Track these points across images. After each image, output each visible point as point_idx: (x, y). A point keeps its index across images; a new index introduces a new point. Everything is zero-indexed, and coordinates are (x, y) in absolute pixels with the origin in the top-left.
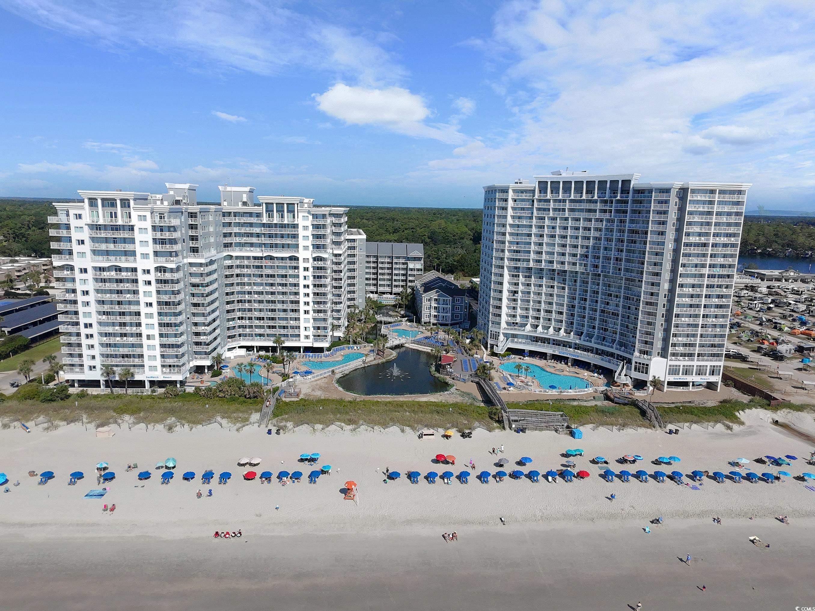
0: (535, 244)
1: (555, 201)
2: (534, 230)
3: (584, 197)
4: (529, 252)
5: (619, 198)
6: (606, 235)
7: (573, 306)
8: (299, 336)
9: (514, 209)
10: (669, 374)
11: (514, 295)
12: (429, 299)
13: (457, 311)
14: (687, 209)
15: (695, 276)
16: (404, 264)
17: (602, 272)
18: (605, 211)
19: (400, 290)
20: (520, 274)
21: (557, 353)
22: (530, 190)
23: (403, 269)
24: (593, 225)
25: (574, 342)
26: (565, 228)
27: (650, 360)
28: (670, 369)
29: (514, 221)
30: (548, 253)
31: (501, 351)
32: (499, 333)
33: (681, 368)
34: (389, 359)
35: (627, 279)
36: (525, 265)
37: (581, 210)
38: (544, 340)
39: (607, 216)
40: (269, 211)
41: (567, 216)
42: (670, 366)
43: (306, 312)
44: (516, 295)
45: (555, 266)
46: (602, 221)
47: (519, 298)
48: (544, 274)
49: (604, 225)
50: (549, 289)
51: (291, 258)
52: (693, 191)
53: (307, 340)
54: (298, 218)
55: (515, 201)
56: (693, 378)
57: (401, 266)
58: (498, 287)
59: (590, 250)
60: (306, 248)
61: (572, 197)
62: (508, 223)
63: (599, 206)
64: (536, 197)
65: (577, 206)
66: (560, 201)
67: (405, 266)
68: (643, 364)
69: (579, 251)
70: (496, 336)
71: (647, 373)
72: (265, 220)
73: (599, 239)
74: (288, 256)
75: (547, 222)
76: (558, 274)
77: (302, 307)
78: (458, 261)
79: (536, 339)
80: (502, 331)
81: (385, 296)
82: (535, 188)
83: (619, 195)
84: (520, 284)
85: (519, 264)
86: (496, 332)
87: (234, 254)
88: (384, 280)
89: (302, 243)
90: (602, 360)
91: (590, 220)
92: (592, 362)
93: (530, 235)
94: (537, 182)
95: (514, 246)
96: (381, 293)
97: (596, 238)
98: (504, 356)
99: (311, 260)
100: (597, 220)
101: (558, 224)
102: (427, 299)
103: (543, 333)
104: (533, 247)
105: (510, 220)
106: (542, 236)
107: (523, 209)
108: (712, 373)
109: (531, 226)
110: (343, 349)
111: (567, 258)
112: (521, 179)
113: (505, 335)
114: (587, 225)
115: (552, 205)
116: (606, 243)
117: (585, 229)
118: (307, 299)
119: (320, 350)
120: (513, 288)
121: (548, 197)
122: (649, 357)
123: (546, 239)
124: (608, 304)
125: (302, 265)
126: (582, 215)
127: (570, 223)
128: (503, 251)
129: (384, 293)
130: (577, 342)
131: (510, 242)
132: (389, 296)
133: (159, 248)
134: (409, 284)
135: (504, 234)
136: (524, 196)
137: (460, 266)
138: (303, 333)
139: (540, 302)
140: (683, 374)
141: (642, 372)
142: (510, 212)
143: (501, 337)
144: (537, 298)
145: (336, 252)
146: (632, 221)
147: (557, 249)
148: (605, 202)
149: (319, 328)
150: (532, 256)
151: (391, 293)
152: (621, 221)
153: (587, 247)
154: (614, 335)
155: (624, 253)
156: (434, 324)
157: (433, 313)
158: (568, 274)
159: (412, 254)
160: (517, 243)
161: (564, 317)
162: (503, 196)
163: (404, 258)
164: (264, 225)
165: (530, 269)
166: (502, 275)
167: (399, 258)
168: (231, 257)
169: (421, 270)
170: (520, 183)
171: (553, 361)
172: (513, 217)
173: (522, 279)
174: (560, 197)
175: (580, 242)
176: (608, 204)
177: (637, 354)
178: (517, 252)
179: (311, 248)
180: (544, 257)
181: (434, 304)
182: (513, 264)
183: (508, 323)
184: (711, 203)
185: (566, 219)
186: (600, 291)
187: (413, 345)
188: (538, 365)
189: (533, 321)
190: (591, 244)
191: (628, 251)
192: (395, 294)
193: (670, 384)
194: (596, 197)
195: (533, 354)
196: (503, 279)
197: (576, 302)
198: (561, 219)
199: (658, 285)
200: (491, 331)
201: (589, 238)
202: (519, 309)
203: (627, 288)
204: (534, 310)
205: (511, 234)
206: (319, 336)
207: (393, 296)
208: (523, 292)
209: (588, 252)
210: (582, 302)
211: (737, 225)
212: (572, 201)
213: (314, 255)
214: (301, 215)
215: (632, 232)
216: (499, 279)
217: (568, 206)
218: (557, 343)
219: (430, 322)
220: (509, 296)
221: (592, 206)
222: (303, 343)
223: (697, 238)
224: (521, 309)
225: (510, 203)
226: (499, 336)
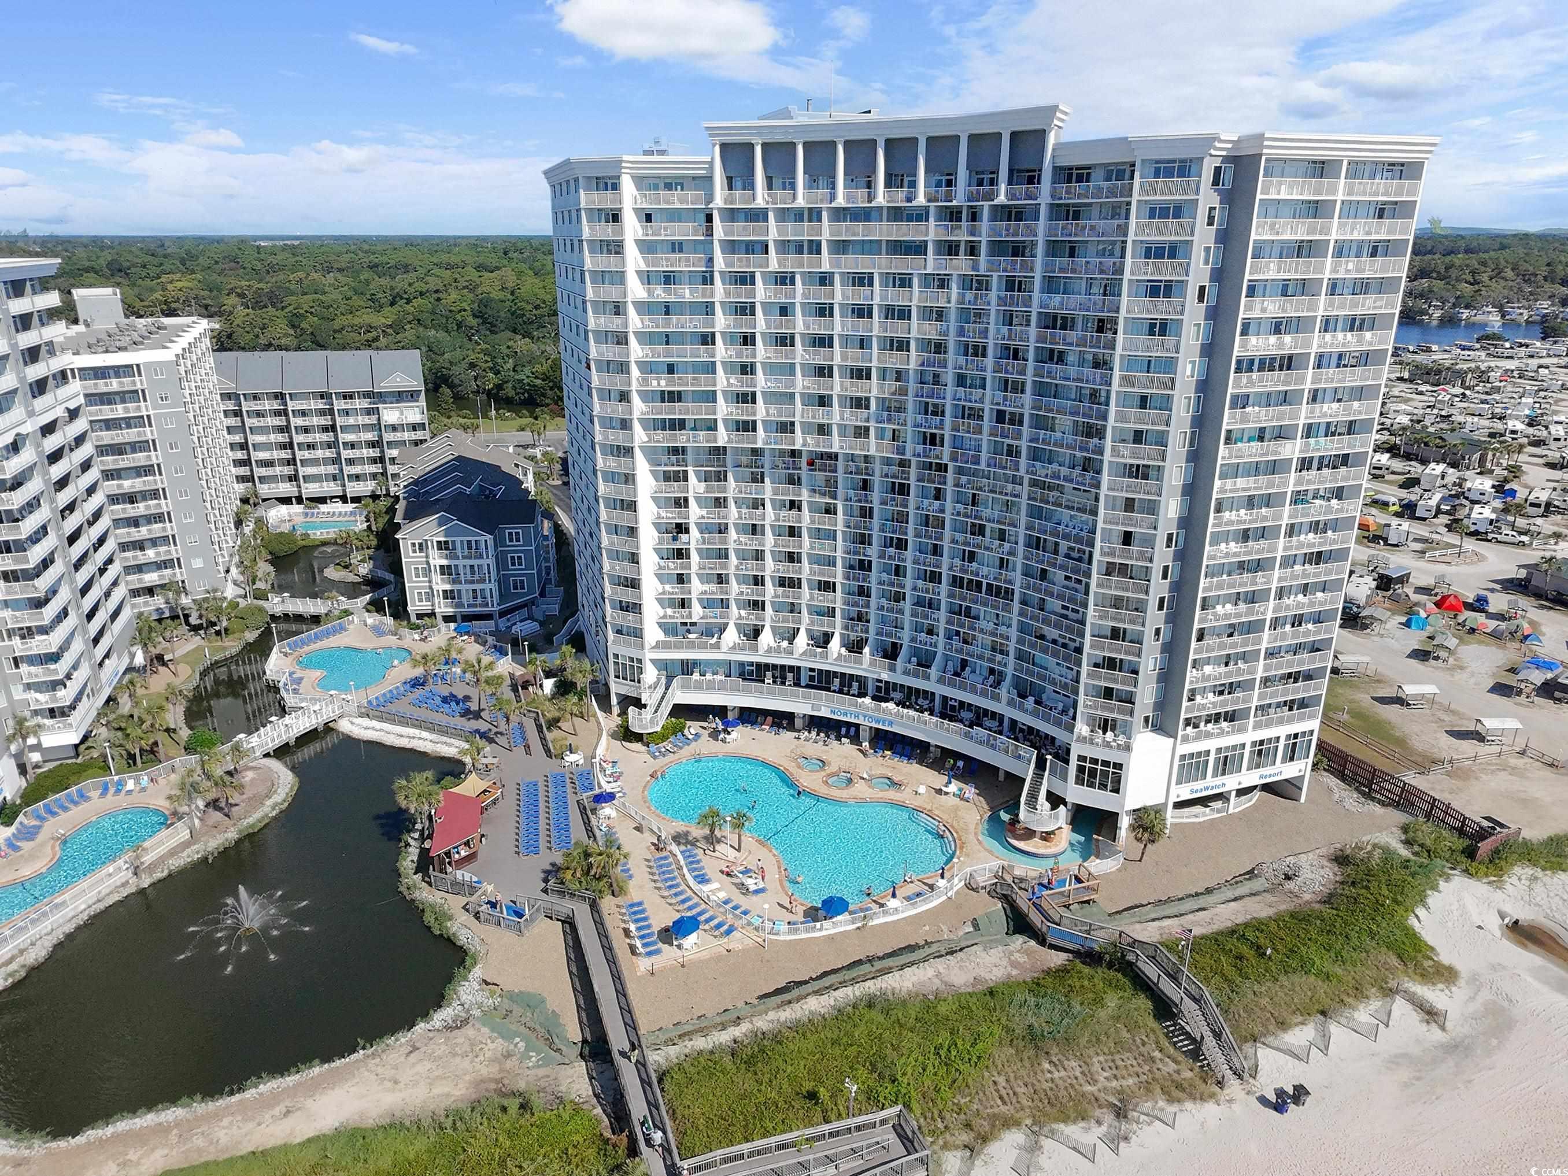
0: (730, 367)
1: (783, 215)
2: (721, 322)
3: (881, 198)
4: (711, 397)
5: (1002, 199)
6: (961, 332)
7: (865, 566)
9: (646, 247)
10: (1179, 781)
11: (675, 539)
12: (420, 545)
13: (513, 570)
14: (1253, 236)
16: (369, 414)
17: (954, 459)
18: (950, 249)
19: (365, 488)
20: (690, 470)
21: (824, 712)
22: (694, 178)
23: (367, 428)
24: (916, 297)
25: (876, 676)
26: (824, 311)
27: (1128, 748)
29: (650, 293)
30: (771, 397)
31: (652, 721)
32: (640, 661)
33: (1212, 757)
35: (1034, 483)
36: (701, 439)
37: (872, 247)
38: (782, 674)
39: (960, 265)
41: (826, 267)
42: (1183, 757)
44: (684, 537)
45: (800, 441)
46: (943, 282)
47: (692, 547)
48: (767, 466)
49: (954, 297)
50: (784, 513)
52: (1282, 166)
55: (649, 218)
56: (1241, 779)
57: (362, 420)
58: (624, 519)
59: (912, 386)
61: (841, 201)
62: (629, 299)
63: (932, 231)
64: (719, 201)
65: (858, 231)
66: (798, 215)
67: (373, 420)
68: (1106, 763)
69: (874, 389)
70: (633, 671)
73: (939, 348)
75: (761, 292)
76: (811, 463)
79: (755, 673)
80: (648, 655)
81: (324, 508)
82: (711, 163)
83: (1003, 187)
84: (692, 502)
85: (682, 438)
86: (632, 659)
88: (315, 462)
90: (967, 735)
91: (904, 281)
92: (933, 742)
93: (707, 339)
94: (717, 149)
95: (659, 380)
96: (311, 500)
97: (926, 345)
98: (662, 737)
100: (927, 280)
101: (798, 299)
102: (414, 545)
103: (778, 650)
104: (722, 381)
105: (636, 290)
106: (748, 340)
107: (677, 247)
108: (1291, 756)
109: (708, 309)
110: (79, 798)
111: (836, 415)
113: (662, 665)
114: (897, 297)
115: (773, 231)
116: (962, 359)
117: (889, 312)
120: (672, 516)
121: (760, 202)
123: (762, 352)
124: (972, 557)
126: (879, 265)
127: (840, 294)
128: (624, 397)
129: (322, 500)
130: (885, 676)
131: (647, 367)
134: (393, 469)
135: (621, 339)
136: (676, 200)
139: (759, 556)
140: (1214, 774)
141: (1104, 787)
142: (634, 260)
143: (650, 675)
144: (750, 543)
146: (1051, 285)
147: (801, 383)
148: (953, 215)
150: (723, 409)
152: (1011, 284)
153: (899, 376)
154: (999, 657)
155: (1028, 398)
157: (441, 584)
158: (841, 463)
159: (385, 386)
160: (671, 369)
161: (838, 600)
162: (604, 200)
163: (367, 395)
165: (719, 452)
166: (629, 479)
167: (348, 396)
169: (422, 426)
170: (662, 152)
171: (814, 734)
172: (647, 278)
173: (695, 486)
174: (801, 202)
175: (875, 358)
176: (964, 223)
177: (1082, 728)
178: (674, 397)
180: (761, 411)
181: (438, 559)
182: (663, 439)
183: (668, 629)
184: (1318, 209)
185: (825, 279)
186: (948, 517)
187: (365, 722)
188: (770, 759)
189: (743, 613)
190: (913, 365)
191: (1041, 390)
192: (355, 500)
194: (921, 200)
195: (749, 716)
196: (635, 490)
197: (873, 552)
198: (808, 277)
200: (616, 656)
201: (902, 345)
202: (695, 580)
203: (1035, 513)
204: (742, 580)
205: (647, 338)
208: (703, 529)
209: (903, 392)
210: (892, 551)
212: (840, 214)
215: (1052, 322)
216: (622, 492)
217: (826, 231)
218: (822, 681)
219: (432, 615)
220: (661, 541)
221: (908, 232)
223: (1273, 339)
224: (705, 579)
225: (632, 228)
226: (641, 671)
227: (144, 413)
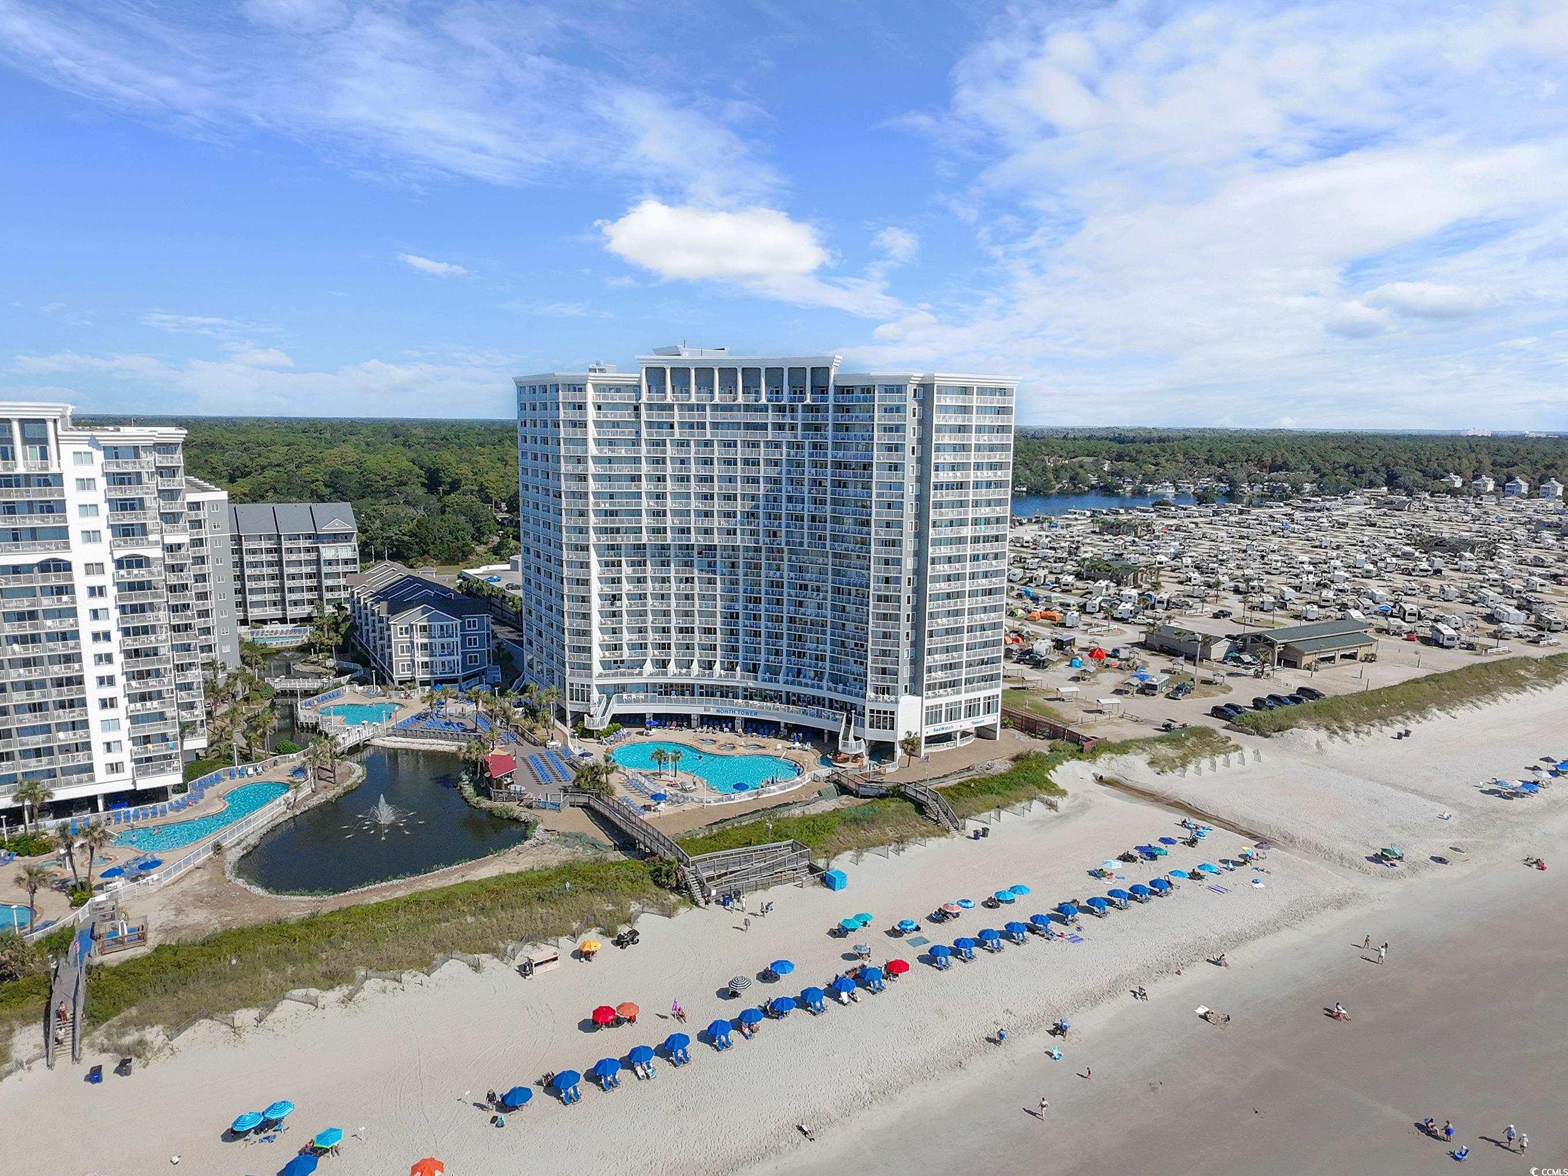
0: (650, 495)
1: (682, 407)
2: (645, 468)
3: (740, 400)
4: (639, 513)
5: (808, 401)
6: (789, 472)
7: (734, 616)
8: (90, 768)
9: (598, 424)
10: (927, 724)
11: (612, 604)
12: (406, 629)
13: (473, 648)
14: (935, 422)
15: (950, 541)
16: (309, 551)
17: (788, 543)
18: (780, 427)
19: (305, 610)
20: (623, 559)
21: (713, 712)
22: (627, 386)
23: (308, 563)
24: (762, 453)
25: (744, 685)
26: (708, 462)
27: (897, 702)
28: (927, 714)
29: (601, 451)
30: (675, 513)
31: (602, 723)
32: (589, 686)
33: (944, 709)
34: (351, 786)
35: (835, 555)
36: (631, 539)
37: (737, 426)
38: (683, 690)
39: (786, 436)
41: (709, 437)
42: (927, 708)
43: (107, 703)
44: (618, 603)
45: (695, 539)
46: (777, 445)
47: (624, 609)
48: (672, 555)
49: (784, 454)
50: (682, 586)
51: (45, 567)
52: (945, 390)
53: (116, 776)
54: (59, 458)
55: (599, 408)
56: (960, 724)
57: (303, 556)
58: (580, 591)
59: (761, 503)
60: (91, 536)
61: (717, 400)
62: (589, 455)
63: (771, 417)
64: (644, 399)
65: (729, 417)
66: (691, 408)
67: (313, 556)
68: (885, 712)
69: (739, 506)
70: (583, 695)
71: (892, 728)
73: (777, 481)
74: (35, 562)
75: (670, 451)
76: (700, 553)
77: (93, 693)
78: (413, 534)
79: (666, 690)
80: (596, 682)
81: (267, 628)
82: (640, 378)
83: (809, 395)
84: (624, 580)
85: (620, 539)
86: (583, 686)
88: (262, 591)
89: (76, 523)
90: (804, 712)
91: (755, 445)
92: (783, 721)
93: (636, 478)
94: (644, 371)
95: (604, 503)
96: (256, 621)
97: (768, 480)
98: (608, 733)
99: (110, 567)
100: (768, 444)
101: (692, 455)
102: (401, 629)
103: (680, 674)
104: (645, 504)
105: (593, 450)
106: (661, 479)
107: (615, 424)
108: (988, 710)
109: (637, 460)
110: (218, 779)
111: (716, 522)
112: (602, 363)
113: (602, 689)
114: (751, 454)
115: (677, 417)
116: (790, 488)
117: (746, 462)
118: (105, 670)
119: (158, 794)
120: (608, 590)
121: (669, 400)
122: (893, 698)
123: (670, 486)
124: (801, 604)
125: (81, 581)
126: (740, 436)
127: (717, 452)
128: (582, 514)
129: (264, 622)
130: (751, 684)
131: (596, 495)
132: (279, 627)
134: (328, 595)
135: (583, 478)
136: (617, 398)
137: (417, 544)
138: (100, 759)
139: (666, 613)
140: (946, 720)
141: (885, 728)
142: (592, 432)
143: (595, 695)
144: (659, 606)
145: (170, 539)
146: (837, 446)
147: (694, 504)
148: (781, 409)
149: (148, 740)
150: (646, 521)
151: (283, 621)
152: (816, 446)
153: (753, 498)
154: (820, 664)
155: (828, 507)
156: (423, 683)
157: (420, 658)
158: (718, 552)
159: (326, 529)
160: (611, 497)
161: (719, 639)
162: (576, 398)
163: (309, 537)
165: (640, 548)
166: (585, 565)
167: (297, 537)
169: (354, 561)
170: (601, 370)
171: (705, 728)
172: (598, 442)
173: (626, 570)
174: (693, 400)
175: (739, 488)
176: (787, 413)
177: (870, 694)
178: (613, 513)
179: (107, 535)
180: (669, 521)
181: (419, 639)
182: (606, 540)
183: (605, 665)
184: (965, 410)
185: (707, 444)
186: (785, 581)
187: (394, 738)
188: (680, 742)
189: (656, 652)
190: (762, 492)
191: (835, 502)
192: (293, 621)
193: (932, 740)
194: (763, 401)
195: (662, 720)
196: (589, 572)
197: (739, 607)
198: (698, 443)
199: (898, 562)
200: (572, 685)
201: (756, 481)
202: (625, 631)
203: (837, 573)
204: (656, 630)
205: (597, 478)
206: (150, 759)
207: (290, 626)
208: (631, 597)
209: (757, 507)
210: (751, 606)
211: (1004, 447)
212: (715, 407)
213: (119, 554)
214: (67, 450)
215: (838, 465)
216: (581, 574)
217: (709, 417)
218: (709, 692)
219: (413, 680)
220: (603, 606)
221: (757, 418)
222: (104, 784)
223: (951, 474)
224: (631, 630)
225: (591, 414)
226: (589, 694)
227: (204, 536)
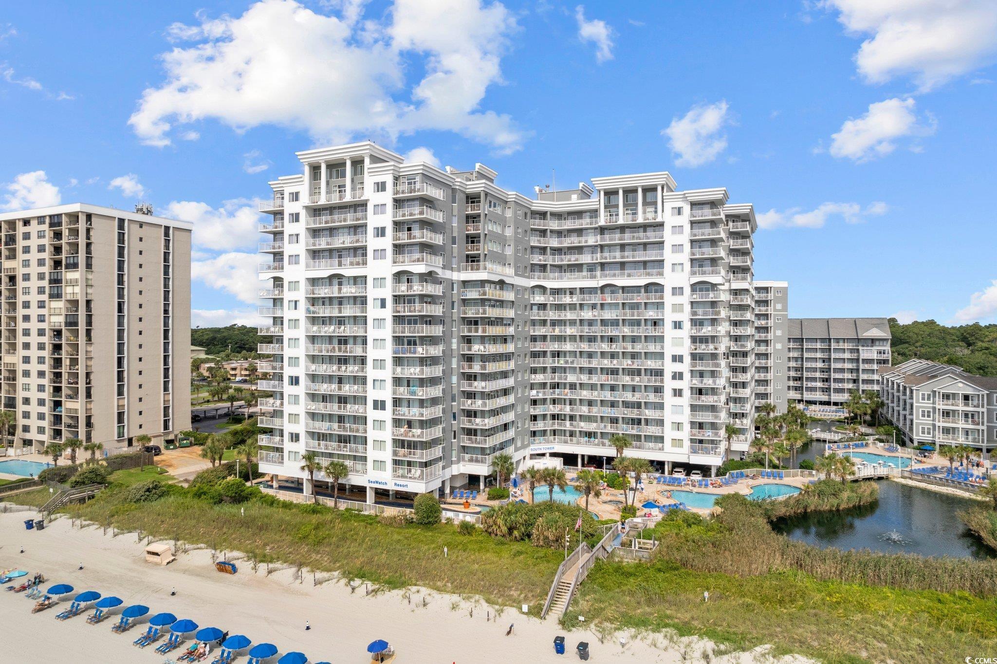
8: (661, 439)
12: (929, 395)
16: (851, 352)
19: (844, 397)
23: (850, 360)
40: (610, 206)
43: (678, 393)
51: (648, 287)
53: (678, 450)
54: (663, 211)
57: (847, 355)
60: (678, 266)
67: (854, 356)
72: (602, 221)
74: (643, 284)
77: (669, 384)
81: (816, 407)
87: (549, 284)
88: (814, 379)
89: (669, 257)
96: (809, 402)
99: (687, 290)
102: (923, 395)
110: (751, 475)
118: (678, 367)
119: (705, 470)
125: (669, 300)
129: (815, 403)
132: (824, 407)
133: (404, 238)
138: (669, 433)
149: (701, 426)
151: (828, 403)
159: (865, 335)
163: (849, 340)
164: (602, 230)
167: (843, 341)
168: (543, 289)
169: (887, 361)
179: (687, 265)
192: (836, 404)
206: (701, 441)
207: (834, 408)
213: (694, 280)
214: (668, 206)
222: (670, 454)
227: (769, 312)
